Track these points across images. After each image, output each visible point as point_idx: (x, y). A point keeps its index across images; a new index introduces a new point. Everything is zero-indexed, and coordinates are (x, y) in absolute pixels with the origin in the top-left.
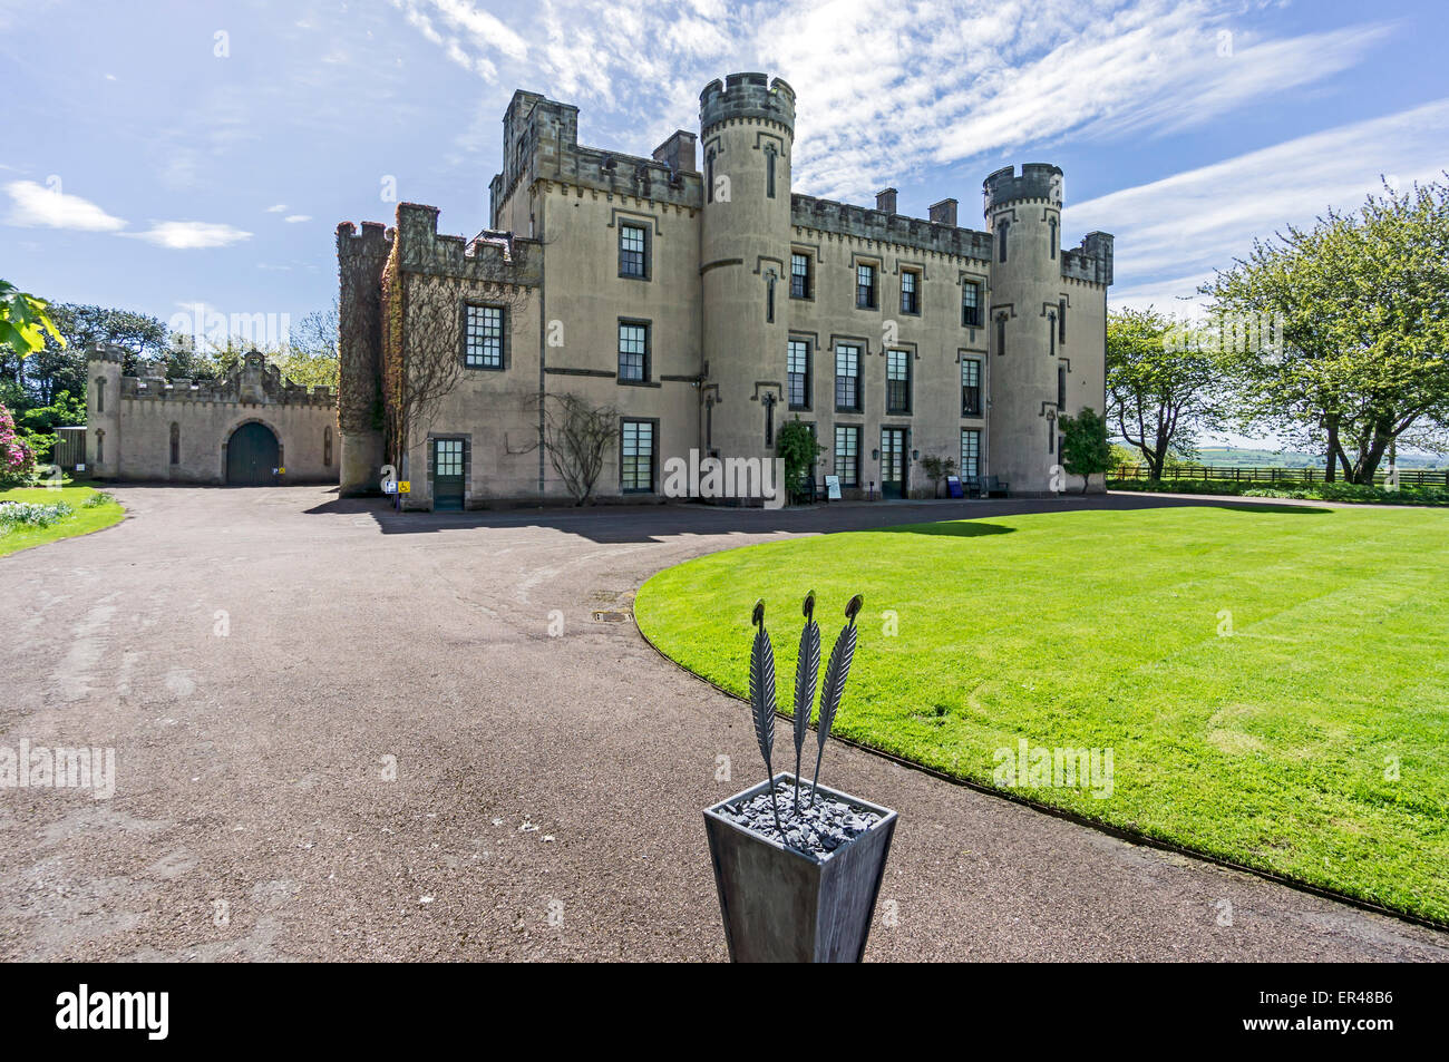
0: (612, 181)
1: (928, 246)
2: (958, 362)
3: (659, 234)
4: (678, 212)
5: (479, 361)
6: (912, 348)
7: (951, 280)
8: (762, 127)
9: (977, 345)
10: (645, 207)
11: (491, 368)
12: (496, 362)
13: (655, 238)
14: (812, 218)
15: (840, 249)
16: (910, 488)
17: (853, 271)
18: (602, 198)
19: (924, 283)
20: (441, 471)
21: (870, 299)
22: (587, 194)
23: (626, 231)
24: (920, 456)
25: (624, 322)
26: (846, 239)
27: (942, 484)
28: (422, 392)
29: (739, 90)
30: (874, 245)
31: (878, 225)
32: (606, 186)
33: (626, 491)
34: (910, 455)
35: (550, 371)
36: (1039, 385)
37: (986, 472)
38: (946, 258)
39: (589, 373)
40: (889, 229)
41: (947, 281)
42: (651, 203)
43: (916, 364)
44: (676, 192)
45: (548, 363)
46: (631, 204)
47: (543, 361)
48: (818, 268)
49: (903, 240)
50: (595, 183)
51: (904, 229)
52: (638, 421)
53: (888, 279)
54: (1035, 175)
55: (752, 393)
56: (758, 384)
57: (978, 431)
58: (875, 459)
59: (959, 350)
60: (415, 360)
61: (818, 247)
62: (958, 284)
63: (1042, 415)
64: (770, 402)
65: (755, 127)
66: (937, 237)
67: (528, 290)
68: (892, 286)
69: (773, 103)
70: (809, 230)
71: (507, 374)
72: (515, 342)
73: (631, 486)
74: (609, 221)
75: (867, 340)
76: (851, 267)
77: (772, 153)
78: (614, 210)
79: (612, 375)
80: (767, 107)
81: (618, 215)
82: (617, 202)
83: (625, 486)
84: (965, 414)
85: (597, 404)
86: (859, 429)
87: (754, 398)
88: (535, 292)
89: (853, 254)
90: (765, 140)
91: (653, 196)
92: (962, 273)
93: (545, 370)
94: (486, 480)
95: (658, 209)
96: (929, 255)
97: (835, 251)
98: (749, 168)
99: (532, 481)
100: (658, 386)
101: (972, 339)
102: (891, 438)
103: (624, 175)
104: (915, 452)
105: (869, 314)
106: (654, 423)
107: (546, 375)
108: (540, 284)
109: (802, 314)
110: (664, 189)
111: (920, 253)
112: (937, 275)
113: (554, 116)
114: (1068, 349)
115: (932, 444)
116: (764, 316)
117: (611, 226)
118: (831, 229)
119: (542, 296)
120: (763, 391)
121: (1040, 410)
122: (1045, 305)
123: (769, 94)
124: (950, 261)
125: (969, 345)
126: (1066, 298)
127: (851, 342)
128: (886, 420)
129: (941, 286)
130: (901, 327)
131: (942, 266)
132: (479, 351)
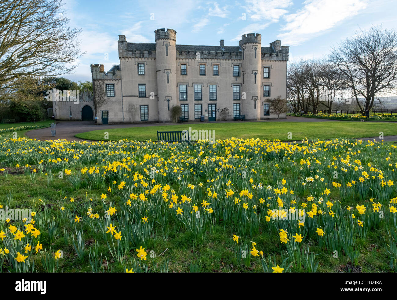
0: (135, 55)
1: (221, 58)
2: (231, 86)
3: (147, 65)
4: (151, 59)
5: (110, 95)
6: (217, 84)
7: (229, 66)
8: (164, 40)
9: (238, 82)
10: (143, 59)
11: (112, 96)
12: (113, 95)
13: (146, 66)
14: (186, 56)
16: (217, 118)
17: (199, 67)
18: (133, 59)
19: (220, 67)
20: (104, 117)
21: (203, 73)
22: (130, 59)
23: (139, 65)
24: (220, 111)
25: (140, 85)
28: (99, 102)
29: (159, 33)
30: (205, 60)
31: (205, 55)
32: (134, 56)
33: (142, 120)
34: (217, 111)
35: (123, 96)
36: (251, 92)
37: (241, 114)
38: (227, 60)
39: (132, 96)
40: (208, 55)
41: (228, 66)
42: (145, 58)
43: (218, 88)
44: (150, 55)
45: (123, 95)
46: (140, 59)
47: (122, 95)
48: (188, 67)
49: (213, 57)
50: (131, 56)
51: (213, 54)
52: (144, 106)
55: (164, 99)
56: (165, 97)
57: (239, 103)
58: (206, 112)
59: (232, 83)
60: (97, 96)
61: (188, 62)
62: (232, 66)
63: (252, 99)
64: (168, 101)
65: (163, 41)
66: (224, 56)
67: (118, 80)
68: (210, 69)
69: (166, 34)
70: (185, 59)
71: (115, 98)
72: (116, 91)
73: (144, 119)
74: (135, 64)
75: (203, 83)
76: (198, 66)
77: (167, 46)
78: (136, 61)
79: (137, 96)
80: (165, 36)
81: (137, 62)
82: (137, 59)
83: (142, 119)
84: (234, 100)
85: (134, 103)
86: (201, 104)
87: (165, 100)
88: (120, 80)
89: (198, 63)
90: (165, 43)
91: (145, 57)
92: (232, 64)
94: (112, 118)
95: (146, 59)
96: (222, 60)
97: (193, 63)
98: (162, 50)
99: (122, 118)
100: (148, 98)
101: (236, 80)
102: (212, 107)
103: (137, 53)
104: (218, 110)
105: (203, 77)
106: (147, 105)
107: (123, 97)
108: (121, 79)
110: (148, 55)
111: (219, 60)
112: (224, 65)
113: (121, 44)
114: (271, 80)
115: (224, 108)
116: (166, 82)
117: (135, 65)
118: (191, 57)
119: (121, 81)
120: (167, 98)
121: (251, 98)
122: (253, 71)
123: (165, 33)
124: (229, 61)
125: (235, 82)
126: (271, 66)
127: (199, 84)
128: (210, 102)
129: (226, 67)
130: (213, 79)
131: (226, 62)
132: (110, 93)
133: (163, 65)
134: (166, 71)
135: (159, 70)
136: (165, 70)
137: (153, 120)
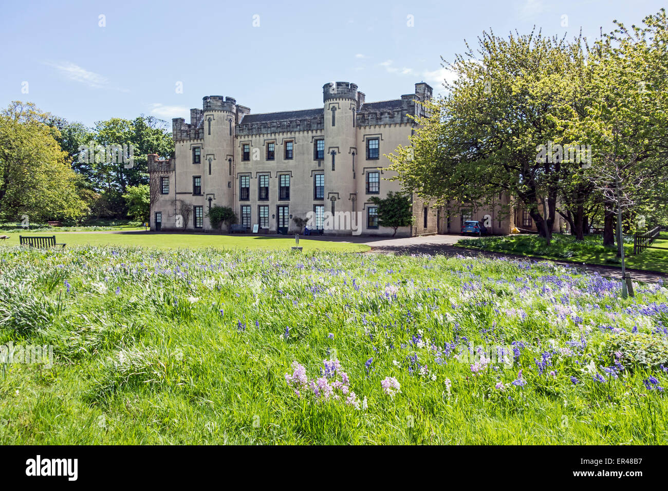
0: (190, 136)
1: (295, 129)
2: (312, 176)
3: (203, 148)
5: (165, 192)
6: (290, 173)
7: (309, 141)
9: (321, 168)
10: (199, 141)
11: (167, 193)
13: (201, 150)
14: (248, 131)
15: (259, 141)
16: (289, 230)
17: (264, 147)
18: (188, 141)
19: (295, 145)
20: (158, 221)
22: (185, 142)
24: (293, 217)
25: (194, 177)
26: (261, 135)
27: (303, 229)
30: (273, 135)
31: (273, 127)
32: (188, 138)
33: (196, 228)
34: (289, 217)
38: (305, 132)
39: (186, 193)
40: (278, 127)
41: (306, 142)
45: (177, 192)
46: (195, 141)
48: (251, 149)
49: (284, 130)
50: (186, 138)
52: (199, 207)
53: (279, 147)
56: (207, 195)
58: (274, 218)
59: (313, 171)
60: (152, 193)
61: (251, 141)
62: (313, 142)
64: (210, 200)
66: (300, 125)
67: (172, 172)
68: (279, 150)
70: (248, 136)
71: (169, 195)
72: (170, 186)
73: (199, 226)
75: (270, 172)
78: (191, 144)
79: (191, 193)
81: (192, 146)
82: (192, 142)
83: (197, 226)
84: (315, 199)
85: (188, 202)
86: (268, 206)
87: (206, 199)
89: (265, 140)
91: (200, 138)
92: (313, 137)
93: (176, 193)
94: (165, 224)
95: (202, 141)
96: (297, 133)
97: (257, 141)
99: (174, 224)
100: (203, 195)
101: (319, 165)
102: (284, 210)
103: (192, 134)
104: (291, 215)
105: (271, 162)
106: (202, 206)
107: (177, 195)
108: (174, 170)
109: (246, 166)
111: (293, 133)
112: (301, 141)
114: (380, 162)
115: (299, 212)
116: (208, 173)
117: (191, 149)
118: (256, 133)
119: (175, 173)
120: (208, 197)
124: (308, 133)
125: (317, 169)
126: (380, 136)
127: (266, 174)
128: (280, 203)
129: (303, 145)
130: (284, 165)
131: (304, 137)
134: (208, 157)
136: (207, 155)
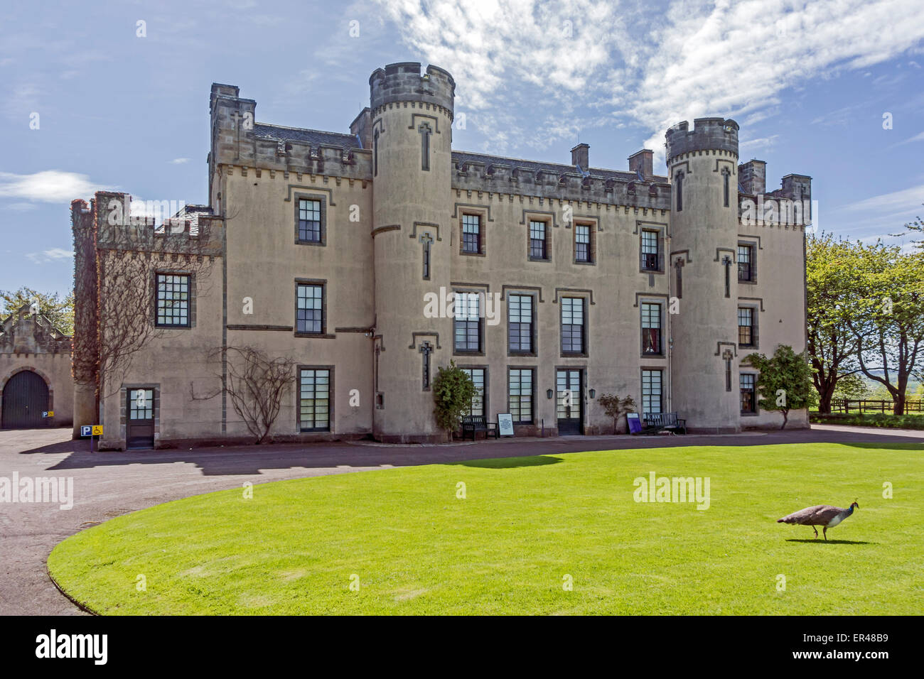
0: (288, 162)
1: (602, 199)
2: (636, 306)
3: (332, 204)
4: (351, 184)
5: (169, 321)
6: (587, 295)
7: (628, 230)
8: (417, 110)
9: (656, 289)
10: (319, 182)
11: (179, 326)
12: (184, 321)
13: (328, 207)
14: (481, 182)
15: (510, 208)
16: (587, 425)
17: (525, 227)
18: (279, 177)
19: (598, 234)
20: (133, 416)
21: (543, 251)
22: (265, 174)
23: (302, 204)
24: (597, 395)
25: (300, 283)
26: (516, 199)
27: (621, 421)
28: (116, 349)
29: (396, 78)
30: (546, 202)
31: (549, 184)
32: (283, 166)
33: (303, 430)
34: (587, 394)
35: (231, 327)
36: (715, 327)
37: (669, 409)
38: (622, 209)
39: (267, 328)
40: (560, 187)
41: (623, 231)
42: (326, 179)
43: (590, 308)
44: (348, 168)
45: (230, 321)
46: (306, 180)
47: (225, 319)
48: (488, 226)
49: (575, 196)
50: (272, 165)
51: (575, 186)
52: (315, 369)
53: (561, 233)
54: (707, 128)
55: (410, 343)
56: (415, 335)
57: (661, 370)
58: (549, 398)
59: (637, 294)
60: (110, 322)
61: (489, 208)
62: (635, 233)
63: (717, 354)
64: (427, 350)
65: (410, 109)
66: (611, 191)
67: (211, 259)
68: (565, 238)
69: (426, 87)
70: (479, 193)
71: (193, 331)
72: (199, 303)
73: (310, 426)
74: (286, 196)
75: (540, 289)
76: (522, 223)
77: (426, 132)
78: (290, 186)
79: (290, 329)
80: (421, 91)
81: (294, 190)
82: (293, 179)
83: (304, 426)
84: (645, 354)
85: (275, 355)
86: (533, 370)
87: (412, 347)
88: (218, 261)
89: (524, 211)
90: (419, 121)
91: (326, 172)
92: (638, 223)
93: (226, 327)
94: (173, 423)
95: (332, 183)
96: (603, 208)
97: (505, 210)
98: (405, 146)
99: (216, 423)
100: (333, 337)
101: (652, 284)
102: (568, 378)
103: (299, 156)
104: (592, 391)
105: (542, 265)
106: (330, 369)
107: (228, 331)
108: (222, 254)
109: (474, 267)
110: (337, 166)
111: (594, 207)
112: (612, 226)
113: (232, 109)
114: (758, 289)
115: (611, 383)
116: (420, 275)
117: (288, 200)
118: (500, 190)
119: (225, 264)
120: (420, 341)
121: (715, 350)
122: (718, 250)
123: (422, 80)
124: (626, 212)
125: (648, 290)
126: (757, 240)
127: (524, 291)
128: (563, 361)
129: (616, 236)
130: (575, 275)
131: (618, 218)
132: (169, 312)
133: (409, 204)
134: (420, 231)
135: (390, 223)
136: (416, 224)
137: (352, 432)
